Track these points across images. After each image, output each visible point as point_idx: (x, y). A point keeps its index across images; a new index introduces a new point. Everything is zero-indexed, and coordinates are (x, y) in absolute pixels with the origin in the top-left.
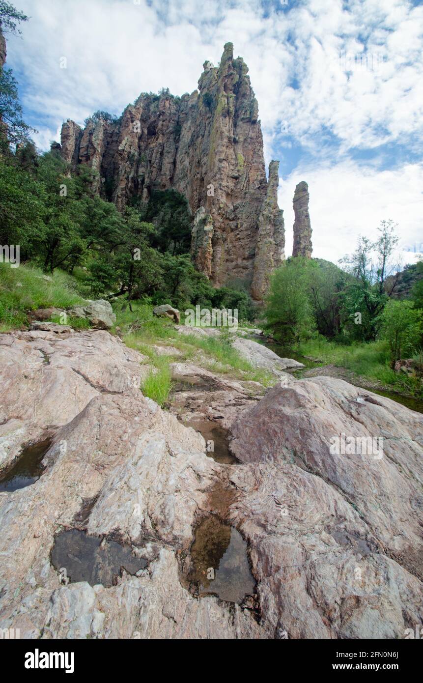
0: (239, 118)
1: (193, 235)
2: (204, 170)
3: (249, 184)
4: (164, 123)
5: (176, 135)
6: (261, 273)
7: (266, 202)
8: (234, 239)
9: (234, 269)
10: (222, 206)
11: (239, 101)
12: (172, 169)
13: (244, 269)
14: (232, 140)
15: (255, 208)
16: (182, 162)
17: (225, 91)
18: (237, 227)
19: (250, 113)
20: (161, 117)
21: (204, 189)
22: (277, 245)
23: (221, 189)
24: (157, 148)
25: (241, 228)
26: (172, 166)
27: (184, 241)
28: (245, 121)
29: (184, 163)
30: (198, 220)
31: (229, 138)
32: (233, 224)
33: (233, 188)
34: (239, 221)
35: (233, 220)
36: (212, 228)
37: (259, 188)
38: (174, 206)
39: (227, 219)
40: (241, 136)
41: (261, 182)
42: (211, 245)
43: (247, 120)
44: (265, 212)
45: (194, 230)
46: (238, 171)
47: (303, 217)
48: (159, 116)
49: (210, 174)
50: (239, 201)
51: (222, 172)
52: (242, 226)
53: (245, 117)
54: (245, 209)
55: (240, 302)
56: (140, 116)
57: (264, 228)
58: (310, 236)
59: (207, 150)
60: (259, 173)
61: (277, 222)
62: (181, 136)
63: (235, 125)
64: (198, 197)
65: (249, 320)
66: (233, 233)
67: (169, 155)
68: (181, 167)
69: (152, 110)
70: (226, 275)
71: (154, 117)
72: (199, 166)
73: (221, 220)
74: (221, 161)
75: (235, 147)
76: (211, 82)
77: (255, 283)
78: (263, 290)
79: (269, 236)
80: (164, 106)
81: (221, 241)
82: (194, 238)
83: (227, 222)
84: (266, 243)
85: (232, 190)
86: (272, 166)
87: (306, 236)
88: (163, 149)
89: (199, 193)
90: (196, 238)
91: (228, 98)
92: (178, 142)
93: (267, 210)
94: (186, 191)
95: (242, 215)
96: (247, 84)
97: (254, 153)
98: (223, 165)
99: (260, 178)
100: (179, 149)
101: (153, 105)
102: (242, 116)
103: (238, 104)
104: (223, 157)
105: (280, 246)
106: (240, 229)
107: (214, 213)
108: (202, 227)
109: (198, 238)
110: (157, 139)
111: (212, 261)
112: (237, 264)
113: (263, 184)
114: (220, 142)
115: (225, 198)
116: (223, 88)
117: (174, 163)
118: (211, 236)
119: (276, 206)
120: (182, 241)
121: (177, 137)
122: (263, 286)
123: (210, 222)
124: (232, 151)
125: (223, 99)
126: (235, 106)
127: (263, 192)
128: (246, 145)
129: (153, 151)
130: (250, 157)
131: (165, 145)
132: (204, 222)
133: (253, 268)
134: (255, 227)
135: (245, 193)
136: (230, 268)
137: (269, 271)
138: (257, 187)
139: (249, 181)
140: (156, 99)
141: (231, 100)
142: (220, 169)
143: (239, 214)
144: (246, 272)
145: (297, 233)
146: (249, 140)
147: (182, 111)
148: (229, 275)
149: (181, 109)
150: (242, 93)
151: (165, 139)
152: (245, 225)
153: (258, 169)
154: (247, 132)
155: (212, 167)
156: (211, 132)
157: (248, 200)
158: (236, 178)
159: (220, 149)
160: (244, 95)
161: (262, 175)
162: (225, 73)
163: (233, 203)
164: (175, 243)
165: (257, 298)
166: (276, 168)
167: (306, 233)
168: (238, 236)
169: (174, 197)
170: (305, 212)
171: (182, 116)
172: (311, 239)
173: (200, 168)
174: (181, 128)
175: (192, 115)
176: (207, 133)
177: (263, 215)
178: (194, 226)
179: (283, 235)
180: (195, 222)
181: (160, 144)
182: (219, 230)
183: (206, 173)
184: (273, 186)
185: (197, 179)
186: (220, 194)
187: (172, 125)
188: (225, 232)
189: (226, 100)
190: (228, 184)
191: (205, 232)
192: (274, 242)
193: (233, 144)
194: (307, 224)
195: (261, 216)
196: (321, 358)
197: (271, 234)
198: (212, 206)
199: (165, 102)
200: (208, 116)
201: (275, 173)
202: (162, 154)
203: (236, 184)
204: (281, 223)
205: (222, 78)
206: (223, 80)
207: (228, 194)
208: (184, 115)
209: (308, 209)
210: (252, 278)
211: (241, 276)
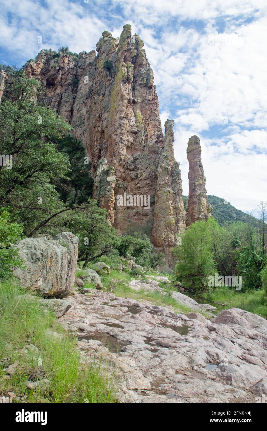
0: (137, 84)
1: (96, 184)
2: (105, 124)
3: (147, 138)
4: (63, 76)
5: (74, 87)
6: (161, 221)
7: (164, 155)
8: (135, 188)
9: (135, 216)
10: (123, 157)
11: (137, 69)
12: (69, 116)
13: (144, 216)
14: (132, 102)
15: (153, 160)
16: (79, 111)
17: (124, 61)
18: (137, 176)
19: (147, 80)
20: (61, 71)
21: (105, 141)
22: (175, 194)
23: (122, 143)
24: (55, 98)
25: (141, 178)
26: (69, 114)
27: (85, 189)
28: (143, 86)
29: (82, 112)
30: (100, 171)
31: (129, 100)
32: (133, 174)
33: (132, 141)
34: (139, 171)
35: (133, 170)
36: (115, 179)
37: (156, 142)
38: (72, 152)
39: (128, 169)
40: (139, 98)
41: (158, 137)
42: (113, 195)
43: (144, 85)
44: (163, 165)
45: (97, 179)
46: (137, 127)
47: (197, 167)
48: (59, 70)
49: (111, 129)
50: (139, 153)
51: (123, 128)
52: (141, 176)
53: (142, 83)
54: (144, 161)
55: (143, 250)
56: (40, 70)
57: (163, 179)
58: (204, 184)
59: (108, 107)
60: (156, 129)
61: (174, 174)
62: (79, 88)
63: (134, 89)
64: (98, 147)
65: (152, 266)
66: (133, 182)
67: (67, 105)
68: (78, 115)
69: (52, 65)
70: (127, 222)
71: (54, 71)
72: (100, 120)
73: (122, 170)
74: (121, 118)
75: (134, 107)
76: (110, 50)
77: (156, 231)
78: (164, 236)
79: (168, 186)
80: (64, 62)
81: (122, 190)
82: (97, 187)
83: (127, 172)
84: (165, 192)
85: (132, 143)
86: (168, 124)
87: (201, 184)
88: (61, 99)
89: (100, 144)
90: (98, 188)
91: (127, 68)
92: (76, 93)
93: (165, 162)
94: (83, 138)
95: (142, 165)
96: (143, 56)
97: (151, 112)
98: (123, 122)
99: (157, 133)
100: (77, 99)
101: (53, 61)
102: (140, 82)
103: (136, 71)
104: (123, 115)
105: (178, 195)
106: (139, 179)
107: (115, 164)
108: (105, 177)
109: (101, 187)
110: (56, 89)
111: (114, 208)
112: (138, 212)
113: (160, 139)
114: (120, 102)
115: (125, 150)
116: (123, 59)
117: (72, 111)
118: (113, 186)
119: (173, 159)
120: (83, 189)
121: (75, 89)
122: (164, 233)
123: (113, 173)
124: (131, 110)
125: (123, 68)
126: (134, 74)
127: (161, 145)
128: (143, 105)
129: (51, 100)
130: (148, 116)
131: (63, 95)
132: (107, 173)
133: (154, 215)
134: (154, 176)
135: (144, 146)
136: (131, 215)
137: (169, 219)
138: (155, 140)
139: (147, 136)
140: (56, 56)
141: (130, 69)
142: (120, 125)
143: (138, 164)
144: (146, 219)
145: (193, 182)
146: (146, 101)
147: (80, 66)
148: (130, 222)
149: (79, 65)
150: (139, 63)
151: (63, 90)
152: (144, 175)
153: (155, 126)
154: (144, 95)
155: (113, 123)
156: (112, 93)
157: (146, 152)
158: (135, 133)
159: (120, 108)
160: (141, 65)
161: (158, 131)
162: (125, 48)
163: (132, 155)
164: (76, 191)
165: (158, 245)
166: (171, 126)
167: (200, 181)
168: (138, 185)
169: (72, 143)
170: (198, 163)
171: (79, 70)
172: (206, 187)
173: (101, 122)
174: (79, 81)
175: (89, 71)
176: (107, 93)
177: (161, 167)
178: (97, 176)
179: (180, 184)
180: (98, 173)
181: (58, 94)
182: (120, 179)
183: (106, 127)
184: (169, 141)
185: (98, 131)
186: (121, 147)
187: (70, 78)
188: (125, 181)
189: (126, 70)
190: (128, 138)
191: (108, 182)
192: (173, 192)
193: (132, 104)
194: (200, 173)
195: (159, 167)
196: (226, 303)
197: (170, 184)
198: (114, 157)
199: (64, 59)
200: (108, 78)
201: (170, 131)
202: (60, 103)
203: (135, 139)
204: (179, 173)
205: (122, 51)
206: (122, 54)
207: (128, 147)
208: (82, 70)
209: (200, 160)
210: (152, 225)
211: (141, 223)
